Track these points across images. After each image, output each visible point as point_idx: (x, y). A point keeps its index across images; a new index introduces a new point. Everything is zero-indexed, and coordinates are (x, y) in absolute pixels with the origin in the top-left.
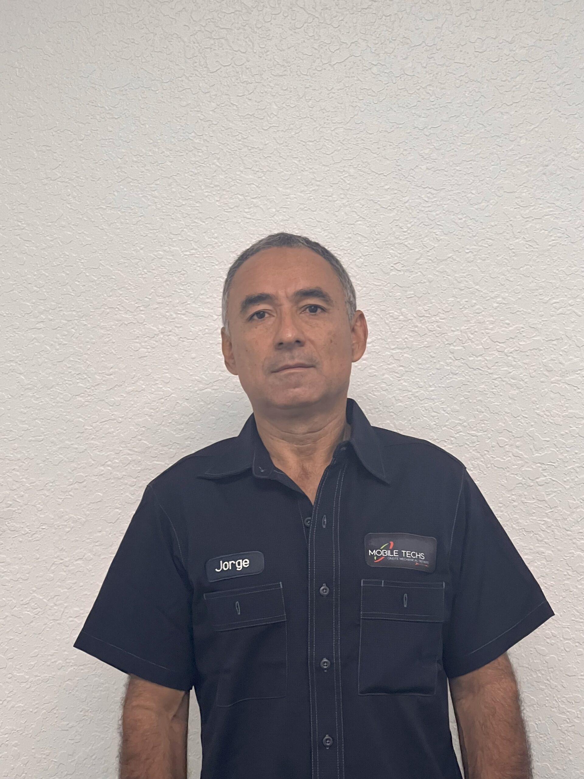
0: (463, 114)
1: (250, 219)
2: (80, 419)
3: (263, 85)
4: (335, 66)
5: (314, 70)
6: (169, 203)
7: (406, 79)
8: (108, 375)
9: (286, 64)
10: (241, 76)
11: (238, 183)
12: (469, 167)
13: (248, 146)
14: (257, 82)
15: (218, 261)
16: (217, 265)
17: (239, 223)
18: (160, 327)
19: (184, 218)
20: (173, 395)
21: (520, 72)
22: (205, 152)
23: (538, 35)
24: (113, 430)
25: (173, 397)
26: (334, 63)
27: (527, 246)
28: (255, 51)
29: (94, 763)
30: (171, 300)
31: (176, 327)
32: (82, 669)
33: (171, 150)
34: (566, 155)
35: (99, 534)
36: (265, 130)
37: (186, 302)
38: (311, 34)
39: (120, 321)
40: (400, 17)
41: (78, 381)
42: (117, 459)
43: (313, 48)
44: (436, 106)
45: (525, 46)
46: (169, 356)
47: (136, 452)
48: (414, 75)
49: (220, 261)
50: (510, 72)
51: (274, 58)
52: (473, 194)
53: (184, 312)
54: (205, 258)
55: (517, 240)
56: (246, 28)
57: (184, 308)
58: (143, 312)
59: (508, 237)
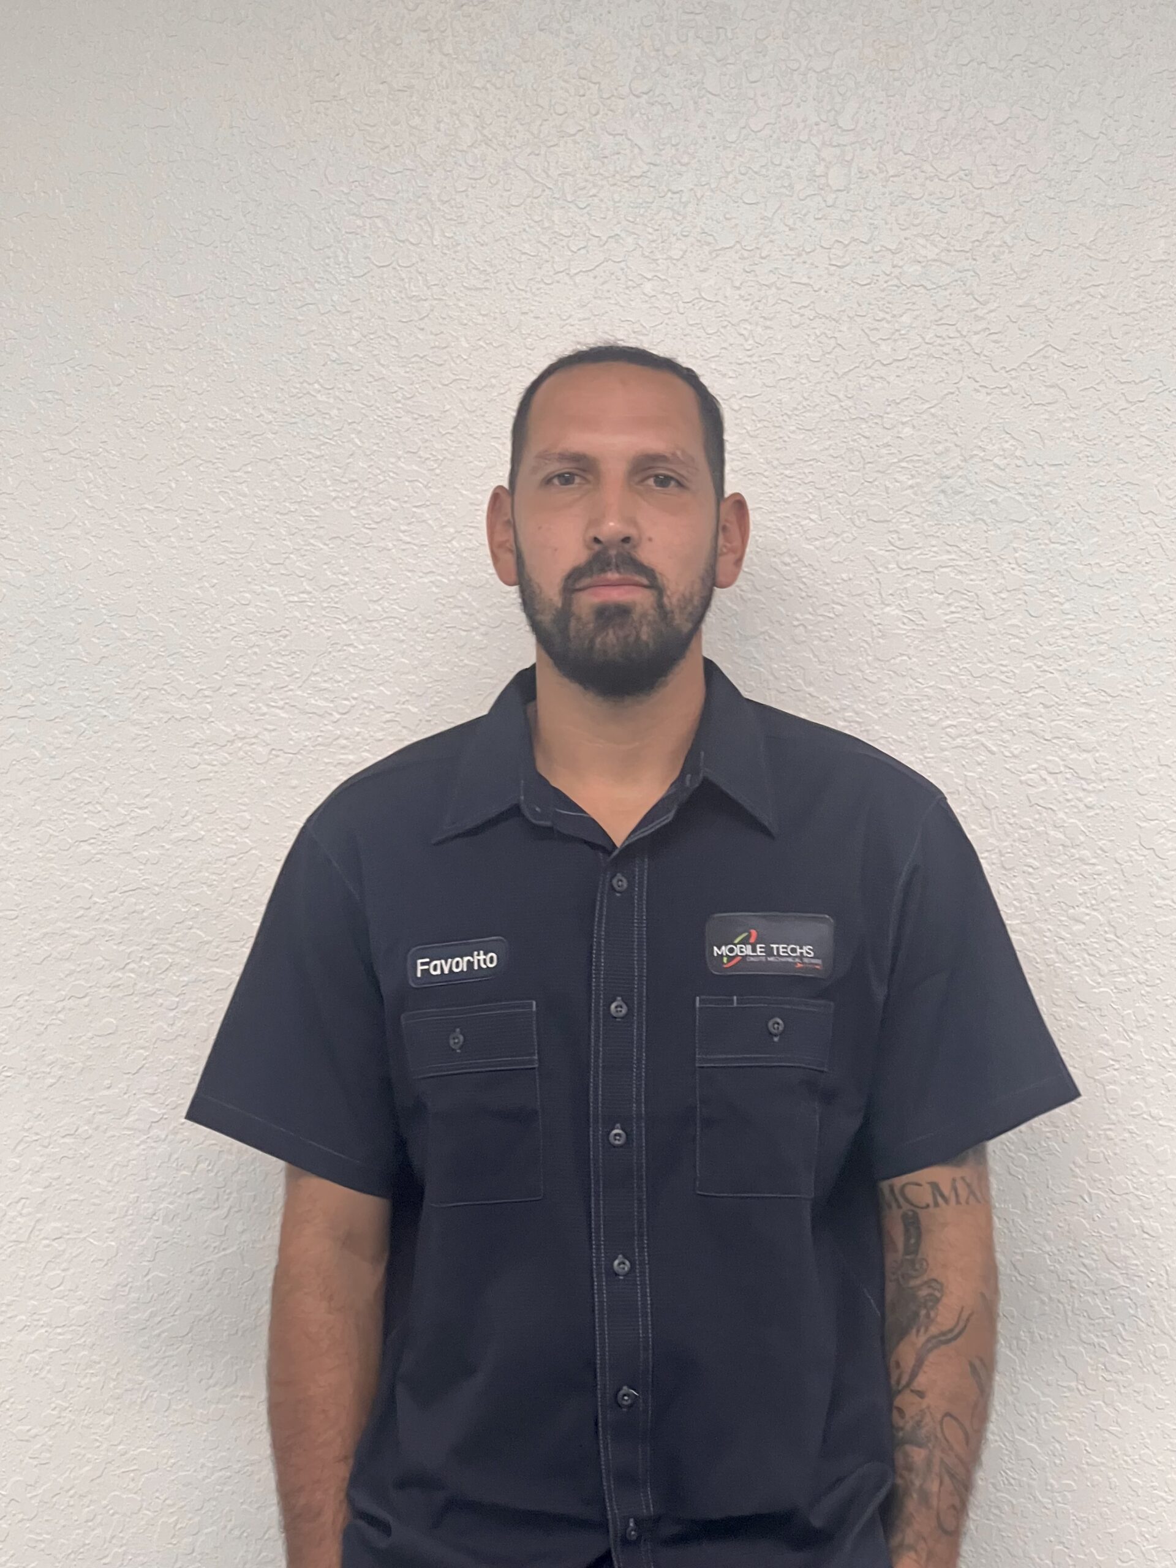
0: (803, 376)
1: (409, 543)
2: (86, 885)
3: (447, 305)
4: (578, 279)
5: (539, 282)
6: (267, 506)
7: (703, 308)
8: (140, 808)
9: (490, 270)
10: (407, 286)
11: (392, 478)
12: (806, 471)
13: (412, 413)
14: (436, 299)
15: (347, 616)
16: (345, 623)
17: (389, 550)
18: (238, 728)
19: (293, 535)
20: (254, 852)
21: (909, 306)
22: (336, 418)
23: (945, 241)
24: (142, 907)
25: (253, 854)
26: (575, 272)
27: (906, 621)
28: (435, 243)
29: (72, 1503)
30: (259, 681)
31: (266, 729)
32: (60, 1334)
33: (275, 412)
34: (983, 460)
35: (106, 1093)
36: (447, 385)
37: (286, 686)
38: (537, 218)
39: (167, 712)
40: (699, 196)
41: (85, 816)
42: (148, 959)
43: (540, 242)
44: (755, 359)
45: (921, 259)
46: (252, 781)
47: (182, 949)
48: (717, 302)
49: (351, 616)
50: (890, 306)
51: (468, 258)
52: (810, 519)
53: (281, 703)
54: (324, 608)
55: (887, 609)
56: (420, 200)
57: (282, 697)
58: (209, 700)
59: (872, 602)
